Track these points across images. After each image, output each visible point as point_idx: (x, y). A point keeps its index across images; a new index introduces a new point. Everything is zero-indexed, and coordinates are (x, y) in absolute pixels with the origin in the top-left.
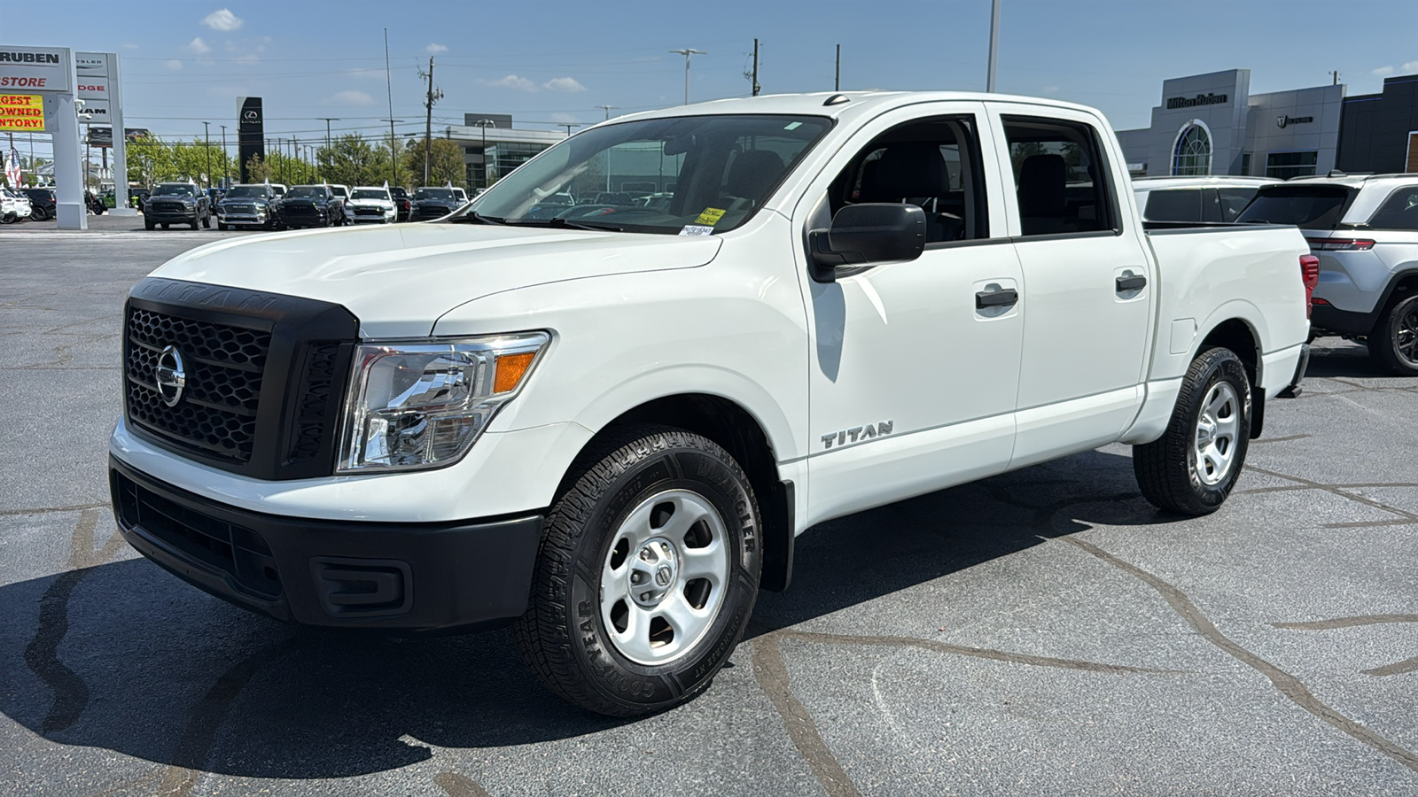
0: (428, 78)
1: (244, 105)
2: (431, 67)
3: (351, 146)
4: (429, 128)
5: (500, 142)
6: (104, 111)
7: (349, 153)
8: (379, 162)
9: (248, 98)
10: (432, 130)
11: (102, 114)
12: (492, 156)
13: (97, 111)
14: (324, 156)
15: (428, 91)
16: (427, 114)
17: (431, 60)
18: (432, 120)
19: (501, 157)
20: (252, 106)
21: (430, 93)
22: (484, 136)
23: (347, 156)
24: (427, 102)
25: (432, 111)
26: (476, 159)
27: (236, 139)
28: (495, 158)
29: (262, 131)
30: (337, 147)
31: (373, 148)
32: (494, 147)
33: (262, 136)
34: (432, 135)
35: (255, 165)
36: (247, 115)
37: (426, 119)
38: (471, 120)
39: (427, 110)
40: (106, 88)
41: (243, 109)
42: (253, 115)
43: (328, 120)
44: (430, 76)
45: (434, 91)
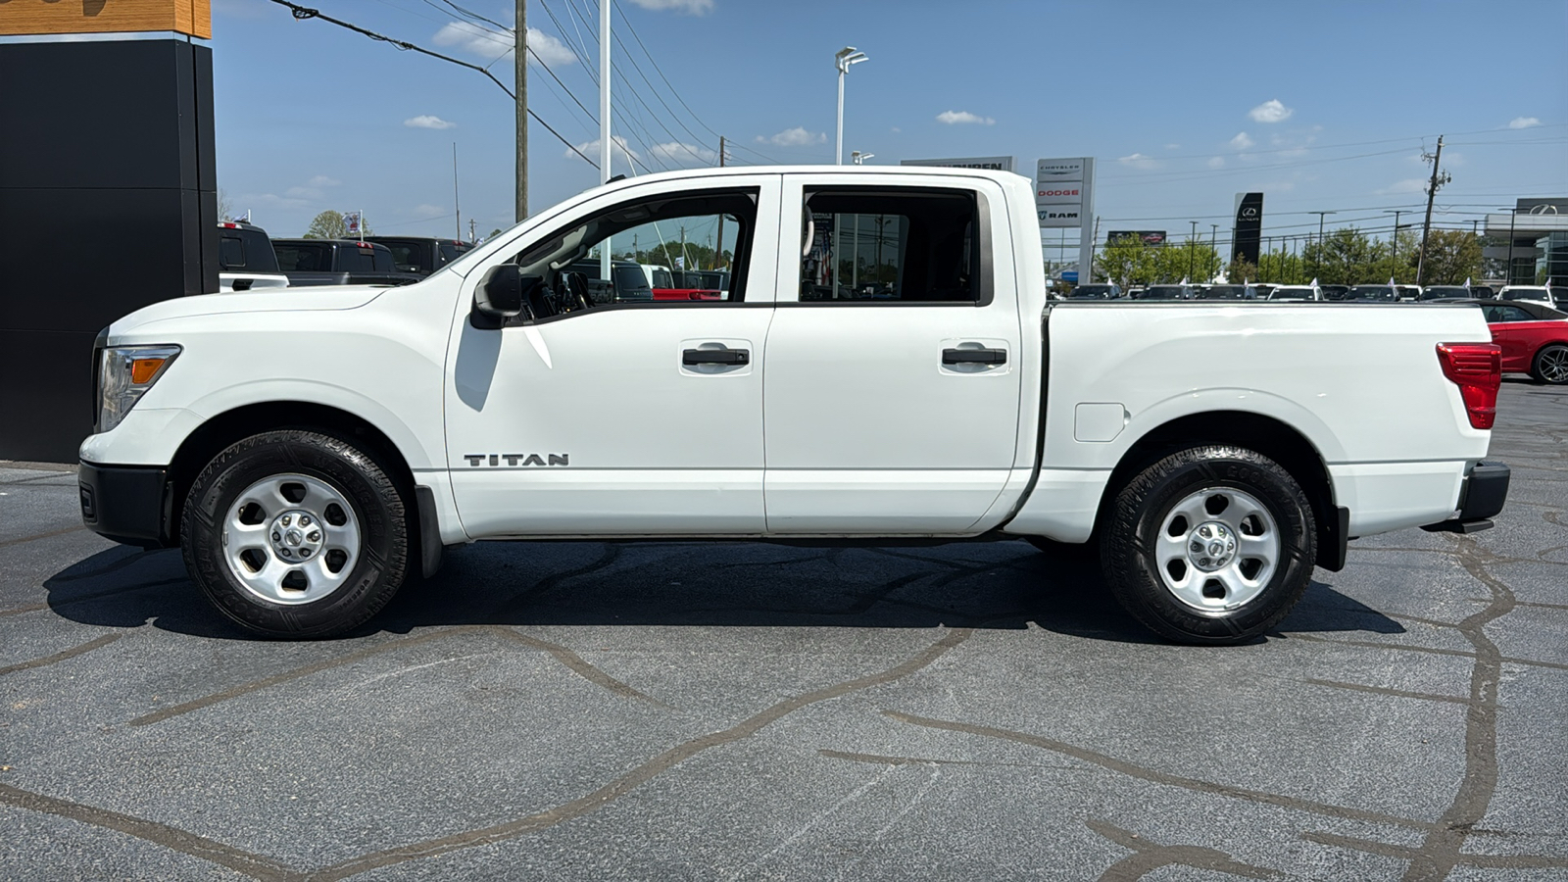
0: (1434, 160)
1: (1244, 201)
2: (1439, 147)
3: (1346, 242)
4: (1428, 217)
5: (1555, 231)
6: (1075, 215)
7: (1341, 249)
8: (1373, 259)
9: (1248, 195)
10: (1431, 220)
11: (1074, 218)
12: (1543, 249)
13: (1069, 215)
14: (1310, 254)
15: (1432, 175)
16: (1427, 202)
17: (1440, 141)
18: (1434, 208)
19: (1555, 250)
20: (1253, 201)
21: (1434, 178)
22: (1513, 225)
23: (1338, 253)
24: (1429, 188)
25: (1434, 198)
26: (1520, 253)
27: (1230, 236)
28: (1546, 250)
29: (1259, 226)
30: (1327, 243)
31: (1371, 244)
32: (1547, 239)
33: (1258, 233)
34: (1431, 225)
35: (1238, 265)
36: (1245, 212)
37: (1426, 207)
38: (1524, 206)
39: (1428, 197)
40: (1080, 192)
41: (1242, 205)
42: (1252, 212)
43: (1322, 214)
44: (1437, 158)
45: (1439, 175)
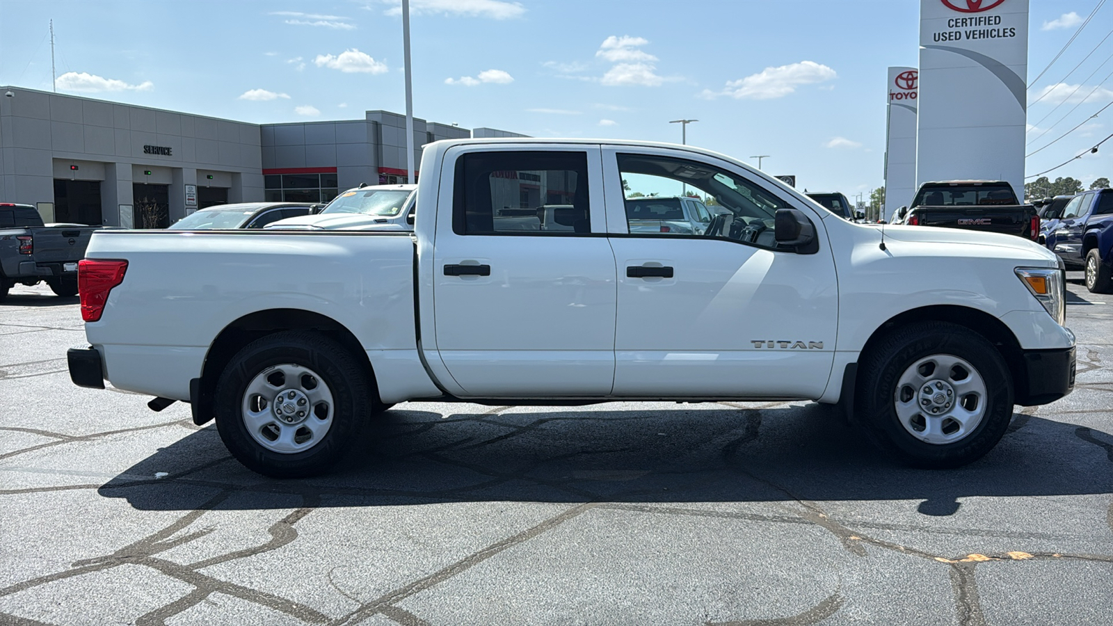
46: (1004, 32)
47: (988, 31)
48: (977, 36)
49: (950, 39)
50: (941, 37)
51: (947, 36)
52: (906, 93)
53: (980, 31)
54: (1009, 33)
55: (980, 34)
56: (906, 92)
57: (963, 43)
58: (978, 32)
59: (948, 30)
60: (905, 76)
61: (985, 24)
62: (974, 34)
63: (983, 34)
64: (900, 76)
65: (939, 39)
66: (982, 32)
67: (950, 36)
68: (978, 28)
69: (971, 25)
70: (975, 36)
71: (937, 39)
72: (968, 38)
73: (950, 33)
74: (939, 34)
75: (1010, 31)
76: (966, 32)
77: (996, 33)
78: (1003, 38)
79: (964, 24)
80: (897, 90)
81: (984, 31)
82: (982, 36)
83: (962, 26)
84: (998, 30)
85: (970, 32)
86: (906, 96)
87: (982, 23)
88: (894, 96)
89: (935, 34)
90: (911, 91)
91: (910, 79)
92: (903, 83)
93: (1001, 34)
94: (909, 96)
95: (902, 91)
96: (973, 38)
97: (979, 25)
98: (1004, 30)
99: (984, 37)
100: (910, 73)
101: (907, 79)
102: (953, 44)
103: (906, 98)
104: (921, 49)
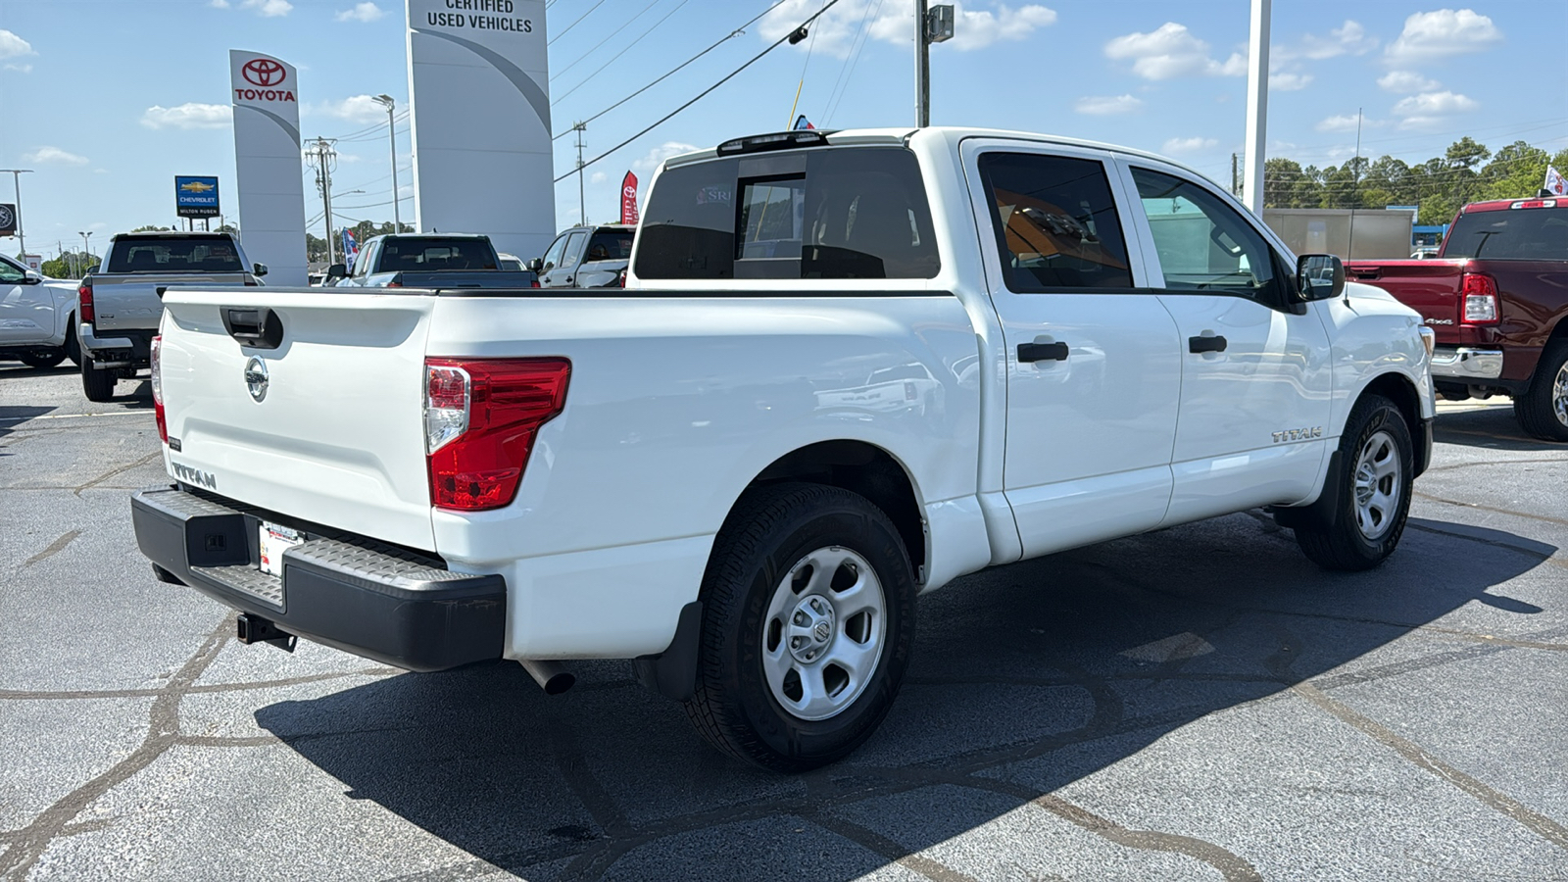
46: (518, 25)
47: (498, 19)
48: (485, 25)
49: (450, 24)
50: (438, 19)
51: (446, 19)
52: (260, 92)
53: (488, 18)
54: (525, 26)
55: (488, 23)
56: (260, 89)
57: (467, 32)
58: (485, 20)
59: (447, 11)
60: (256, 65)
61: (494, 10)
62: (480, 22)
63: (491, 23)
64: (249, 65)
65: (435, 23)
66: (491, 20)
67: (450, 20)
68: (484, 13)
69: (476, 8)
70: (483, 25)
71: (433, 21)
72: (474, 26)
73: (449, 15)
74: (435, 14)
75: (525, 23)
76: (470, 17)
77: (508, 24)
78: (517, 32)
79: (467, 6)
80: (247, 86)
81: (493, 19)
82: (491, 25)
83: (465, 7)
84: (511, 20)
85: (476, 17)
86: (260, 95)
87: (490, 8)
88: (243, 94)
89: (429, 14)
90: (266, 89)
91: (264, 71)
92: (254, 76)
93: (515, 26)
94: (264, 96)
95: (254, 88)
96: (480, 26)
97: (487, 9)
98: (518, 21)
99: (494, 27)
100: (263, 62)
101: (260, 71)
102: (454, 31)
103: (260, 98)
104: (412, 33)
